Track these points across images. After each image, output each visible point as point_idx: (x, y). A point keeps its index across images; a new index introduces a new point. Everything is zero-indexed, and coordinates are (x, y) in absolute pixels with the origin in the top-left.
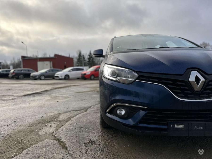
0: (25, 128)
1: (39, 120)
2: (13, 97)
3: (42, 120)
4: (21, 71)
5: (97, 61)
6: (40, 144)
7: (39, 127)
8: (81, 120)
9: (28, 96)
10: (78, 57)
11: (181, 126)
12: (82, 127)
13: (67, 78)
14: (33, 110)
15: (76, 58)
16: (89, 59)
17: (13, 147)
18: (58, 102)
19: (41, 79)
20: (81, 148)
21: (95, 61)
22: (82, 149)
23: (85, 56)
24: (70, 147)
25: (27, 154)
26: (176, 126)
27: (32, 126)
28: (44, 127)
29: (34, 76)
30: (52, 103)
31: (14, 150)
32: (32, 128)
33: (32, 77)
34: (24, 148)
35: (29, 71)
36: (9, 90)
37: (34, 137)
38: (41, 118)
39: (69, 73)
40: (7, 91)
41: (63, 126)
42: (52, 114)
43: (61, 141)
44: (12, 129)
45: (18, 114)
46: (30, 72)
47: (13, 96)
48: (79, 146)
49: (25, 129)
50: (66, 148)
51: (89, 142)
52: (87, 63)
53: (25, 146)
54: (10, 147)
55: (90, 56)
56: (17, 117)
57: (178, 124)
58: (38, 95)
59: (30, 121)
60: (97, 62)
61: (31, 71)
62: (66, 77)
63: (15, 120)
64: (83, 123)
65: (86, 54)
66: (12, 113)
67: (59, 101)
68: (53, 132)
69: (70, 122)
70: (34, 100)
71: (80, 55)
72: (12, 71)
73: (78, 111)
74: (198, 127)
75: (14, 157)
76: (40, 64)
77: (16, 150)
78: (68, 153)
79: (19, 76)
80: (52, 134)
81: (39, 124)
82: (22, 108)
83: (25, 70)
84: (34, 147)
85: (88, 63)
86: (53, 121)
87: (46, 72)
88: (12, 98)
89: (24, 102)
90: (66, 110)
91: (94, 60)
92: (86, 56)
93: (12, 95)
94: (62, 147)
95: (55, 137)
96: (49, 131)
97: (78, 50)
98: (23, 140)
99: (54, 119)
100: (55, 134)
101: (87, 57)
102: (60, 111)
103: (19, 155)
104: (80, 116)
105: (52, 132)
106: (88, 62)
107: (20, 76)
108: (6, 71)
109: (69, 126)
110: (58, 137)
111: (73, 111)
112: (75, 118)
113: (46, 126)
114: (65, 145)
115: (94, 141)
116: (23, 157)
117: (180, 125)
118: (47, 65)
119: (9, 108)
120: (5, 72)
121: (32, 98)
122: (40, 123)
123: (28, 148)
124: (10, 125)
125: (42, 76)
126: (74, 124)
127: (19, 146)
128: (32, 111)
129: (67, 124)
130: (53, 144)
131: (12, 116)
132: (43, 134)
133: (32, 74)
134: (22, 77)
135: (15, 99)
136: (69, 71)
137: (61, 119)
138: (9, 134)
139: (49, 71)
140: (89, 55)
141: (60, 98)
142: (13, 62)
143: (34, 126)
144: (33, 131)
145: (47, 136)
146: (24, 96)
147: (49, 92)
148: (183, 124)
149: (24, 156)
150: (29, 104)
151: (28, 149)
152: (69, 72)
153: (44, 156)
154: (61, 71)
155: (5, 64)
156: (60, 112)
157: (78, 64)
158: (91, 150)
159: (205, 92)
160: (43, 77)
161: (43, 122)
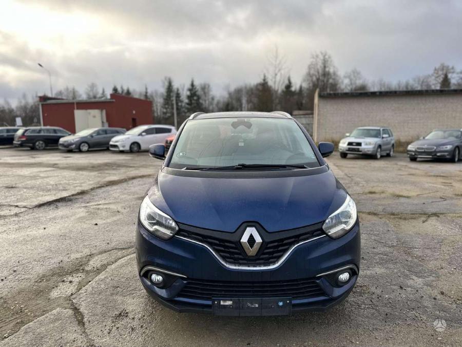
0: (29, 284)
1: (54, 268)
2: (16, 210)
3: (59, 270)
4: (40, 131)
5: (207, 102)
6: (47, 317)
7: (51, 284)
8: (121, 271)
9: (45, 207)
10: (165, 94)
11: (229, 303)
12: (118, 287)
13: (136, 149)
14: (48, 244)
15: (162, 95)
16: (189, 97)
17: (7, 320)
18: (96, 224)
19: (80, 151)
20: (104, 324)
21: (204, 102)
22: (105, 326)
23: (180, 91)
24: (89, 322)
25: (26, 333)
26: (222, 303)
27: (41, 281)
28: (59, 284)
29: (66, 144)
30: (85, 226)
31: (8, 326)
32: (40, 284)
33: (63, 145)
34: (23, 323)
35: (55, 131)
36: (12, 187)
37: (41, 302)
38: (58, 264)
39: (138, 139)
40: (6, 190)
41: (90, 281)
42: (78, 255)
43: (80, 312)
44: (9, 287)
45: (21, 255)
46: (59, 134)
47: (17, 206)
48: (103, 322)
49: (29, 287)
50: (84, 324)
51: (120, 314)
52: (185, 107)
53: (26, 319)
54: (3, 320)
55: (192, 92)
56: (19, 262)
57: (225, 300)
58: (64, 204)
59: (40, 270)
60: (207, 105)
61: (60, 131)
62: (132, 146)
63: (15, 269)
64: (123, 277)
65: (184, 86)
66: (11, 251)
67: (100, 222)
68: (72, 294)
69: (102, 276)
70: (54, 218)
71: (170, 88)
72: (20, 132)
73: (124, 249)
74: (252, 304)
75: (7, 337)
76: (79, 114)
77: (12, 325)
78: (84, 332)
79: (34, 144)
80: (69, 298)
81: (53, 277)
82: (29, 239)
83: (48, 130)
84: (38, 321)
85: (187, 106)
86: (77, 271)
87: (91, 136)
88: (15, 212)
89: (37, 222)
90: (104, 246)
91: (201, 101)
92: (183, 90)
93: (16, 204)
94: (77, 322)
95: (73, 304)
96: (66, 292)
97: (166, 79)
98: (23, 309)
99: (79, 267)
100: (74, 299)
101: (184, 94)
102: (95, 248)
103: (14, 335)
104: (123, 262)
105: (70, 294)
106: (188, 104)
107: (37, 143)
108: (8, 131)
109: (98, 284)
110: (76, 304)
111: (116, 249)
112: (113, 266)
113: (63, 281)
114: (83, 318)
115: (127, 313)
116: (20, 338)
117: (228, 301)
118: (94, 117)
119: (9, 237)
120: (5, 134)
121: (51, 213)
122: (55, 274)
123: (29, 322)
124: (6, 278)
125: (83, 144)
126: (108, 280)
127: (16, 318)
128: (46, 248)
129: (97, 278)
130: (66, 317)
131: (11, 257)
132: (55, 298)
133: (62, 140)
134: (42, 144)
135: (21, 215)
136: (140, 135)
137: (90, 269)
138: (3, 296)
139: (98, 133)
140: (190, 90)
141: (104, 213)
142: (23, 102)
143: (44, 281)
144: (41, 291)
145: (61, 301)
146: (37, 208)
147: (86, 197)
148: (231, 300)
149: (21, 336)
150: (45, 229)
151: (28, 324)
152: (140, 137)
153: (49, 337)
154: (123, 133)
155: (6, 107)
156: (93, 252)
157: (166, 108)
158: (118, 328)
159: (262, 257)
160: (86, 145)
161: (61, 273)
